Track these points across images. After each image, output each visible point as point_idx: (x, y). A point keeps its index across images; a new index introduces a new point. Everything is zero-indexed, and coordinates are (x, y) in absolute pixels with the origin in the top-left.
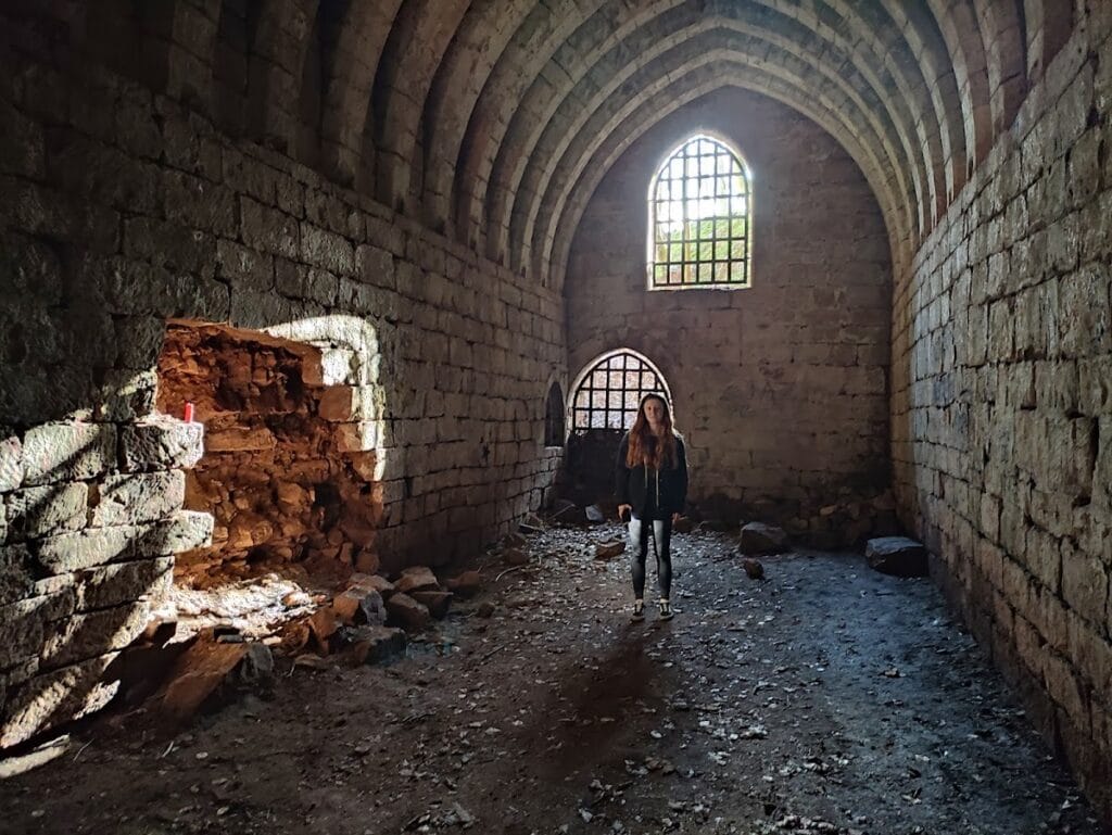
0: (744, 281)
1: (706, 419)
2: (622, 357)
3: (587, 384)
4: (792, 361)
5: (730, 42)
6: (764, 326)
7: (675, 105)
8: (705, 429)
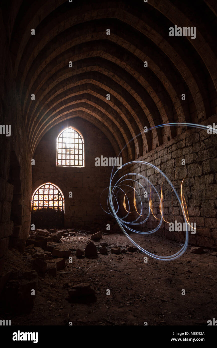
0: (82, 166)
1: (74, 203)
2: (48, 185)
3: (37, 193)
4: (96, 187)
5: (85, 106)
6: (88, 177)
7: (66, 119)
8: (74, 205)
